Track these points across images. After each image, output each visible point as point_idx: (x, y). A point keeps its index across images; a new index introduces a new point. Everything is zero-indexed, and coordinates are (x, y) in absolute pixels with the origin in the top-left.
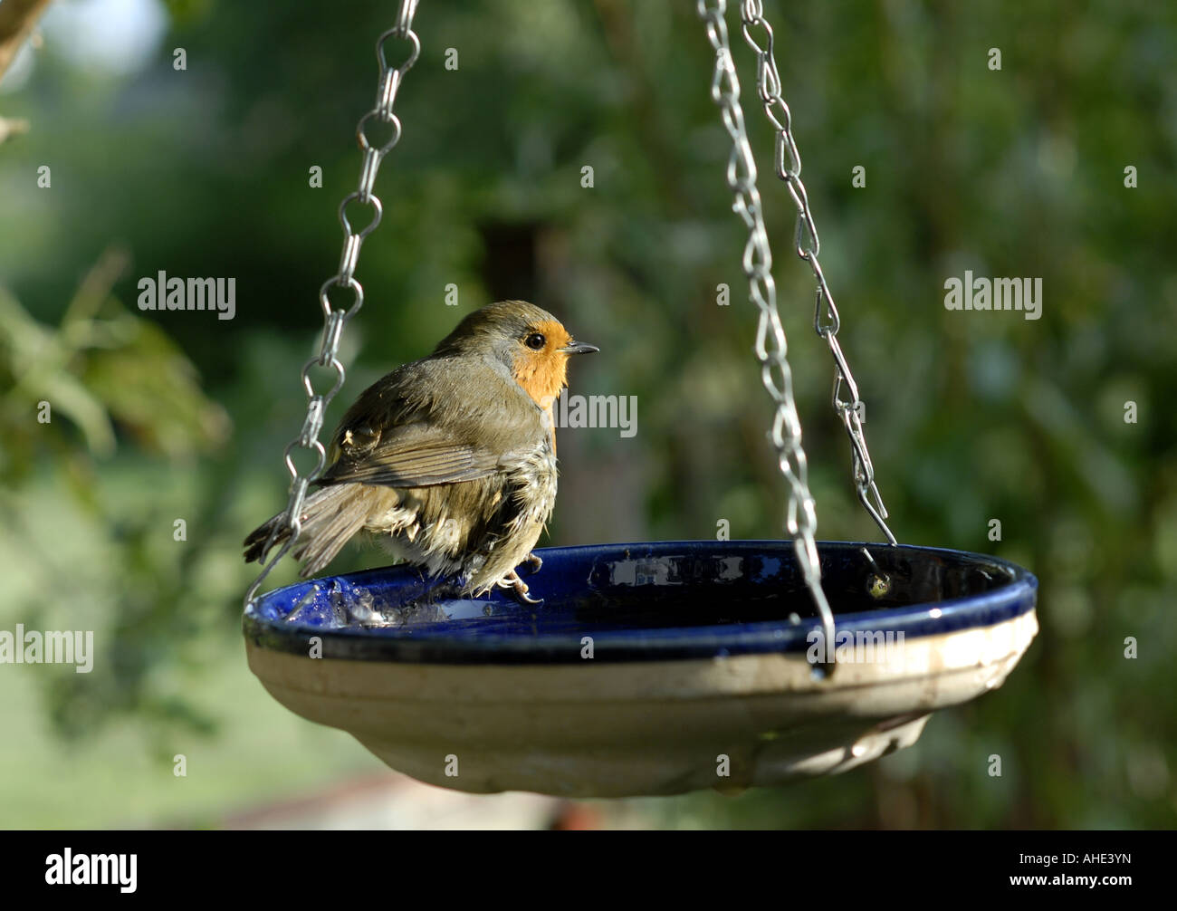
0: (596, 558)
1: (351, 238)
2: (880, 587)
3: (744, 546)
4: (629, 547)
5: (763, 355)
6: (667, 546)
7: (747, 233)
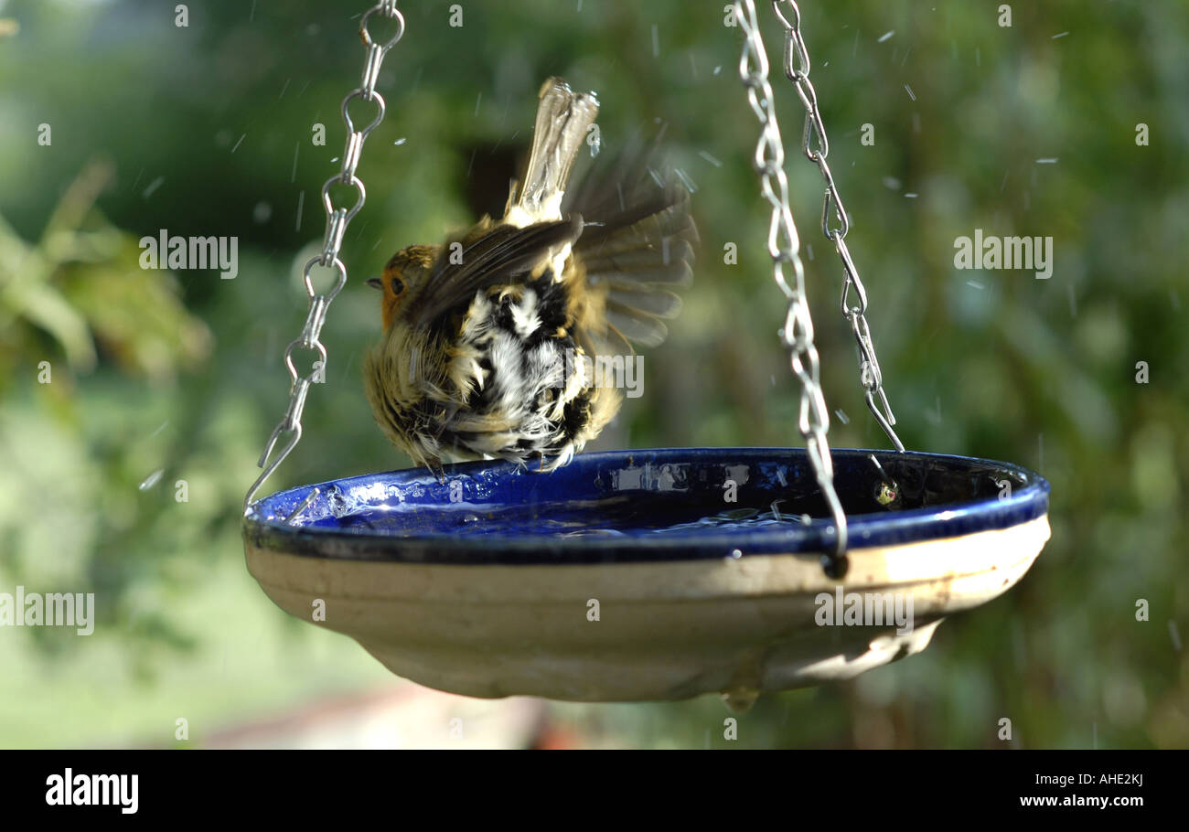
0: (599, 465)
1: (354, 135)
2: (887, 494)
3: (751, 454)
4: (632, 454)
5: (775, 252)
6: (671, 453)
7: (760, 127)
